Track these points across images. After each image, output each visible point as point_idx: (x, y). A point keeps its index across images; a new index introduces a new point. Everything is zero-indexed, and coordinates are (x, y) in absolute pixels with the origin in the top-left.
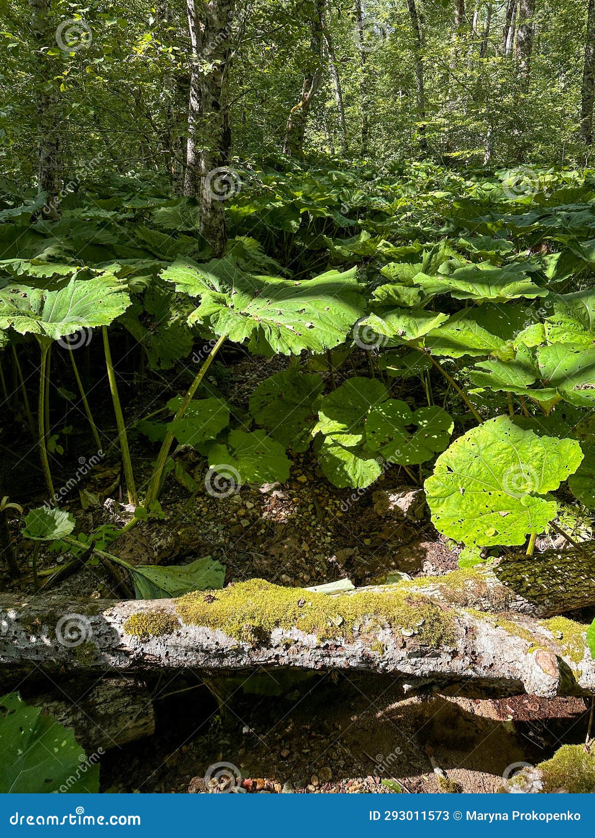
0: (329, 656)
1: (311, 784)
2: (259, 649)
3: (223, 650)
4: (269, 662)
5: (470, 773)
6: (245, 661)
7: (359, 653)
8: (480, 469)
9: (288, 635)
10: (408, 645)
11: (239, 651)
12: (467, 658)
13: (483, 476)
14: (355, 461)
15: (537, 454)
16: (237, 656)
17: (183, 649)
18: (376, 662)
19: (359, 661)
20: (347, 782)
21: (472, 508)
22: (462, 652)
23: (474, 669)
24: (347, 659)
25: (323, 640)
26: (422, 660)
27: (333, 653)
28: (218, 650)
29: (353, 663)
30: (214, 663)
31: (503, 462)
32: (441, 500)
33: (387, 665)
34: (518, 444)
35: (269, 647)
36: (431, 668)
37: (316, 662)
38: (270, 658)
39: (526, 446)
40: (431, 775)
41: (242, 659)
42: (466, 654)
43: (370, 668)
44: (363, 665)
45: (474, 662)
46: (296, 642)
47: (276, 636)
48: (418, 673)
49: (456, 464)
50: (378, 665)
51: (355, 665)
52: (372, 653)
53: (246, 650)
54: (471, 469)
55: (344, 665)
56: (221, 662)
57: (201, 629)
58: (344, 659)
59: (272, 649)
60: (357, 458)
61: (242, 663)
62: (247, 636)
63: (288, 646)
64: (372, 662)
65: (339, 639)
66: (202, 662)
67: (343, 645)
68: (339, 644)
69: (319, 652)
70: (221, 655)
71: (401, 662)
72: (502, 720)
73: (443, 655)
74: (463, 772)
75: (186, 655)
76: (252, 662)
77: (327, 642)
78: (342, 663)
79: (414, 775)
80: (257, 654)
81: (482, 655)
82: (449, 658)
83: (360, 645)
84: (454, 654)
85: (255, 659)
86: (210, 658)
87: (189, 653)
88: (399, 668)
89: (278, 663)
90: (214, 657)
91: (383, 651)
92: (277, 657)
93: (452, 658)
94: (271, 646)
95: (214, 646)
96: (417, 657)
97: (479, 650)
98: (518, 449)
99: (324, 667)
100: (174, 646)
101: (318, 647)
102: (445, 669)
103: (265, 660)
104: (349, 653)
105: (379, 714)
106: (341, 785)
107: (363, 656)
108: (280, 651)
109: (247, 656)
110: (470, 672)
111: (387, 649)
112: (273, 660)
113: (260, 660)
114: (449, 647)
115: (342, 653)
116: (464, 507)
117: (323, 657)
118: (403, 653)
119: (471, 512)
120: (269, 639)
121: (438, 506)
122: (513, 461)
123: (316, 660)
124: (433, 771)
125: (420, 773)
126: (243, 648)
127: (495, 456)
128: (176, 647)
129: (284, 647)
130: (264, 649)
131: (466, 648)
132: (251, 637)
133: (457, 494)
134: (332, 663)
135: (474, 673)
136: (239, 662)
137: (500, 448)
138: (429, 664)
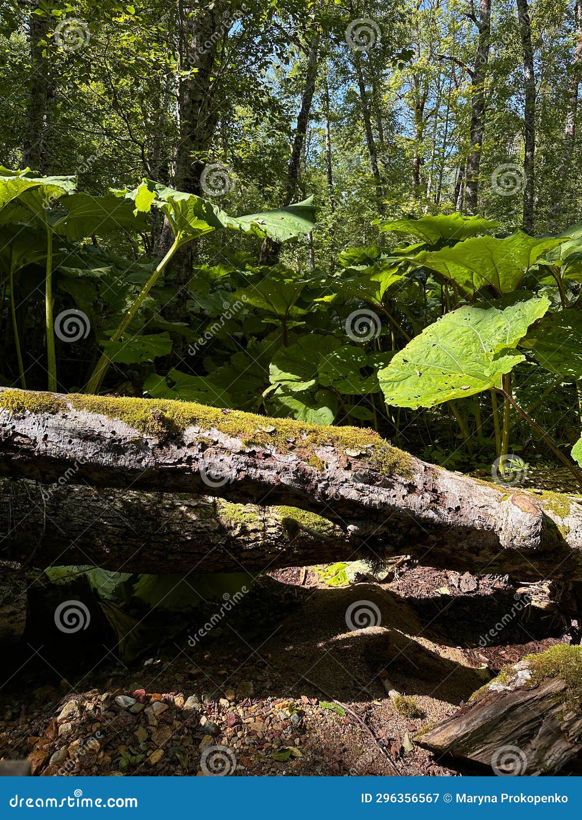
0: (255, 466)
1: (225, 698)
2: (168, 446)
3: (120, 440)
4: (179, 466)
5: (437, 702)
6: (148, 461)
7: (293, 467)
8: (439, 355)
9: (206, 435)
10: (353, 467)
11: (140, 445)
12: (427, 495)
13: (442, 361)
14: (305, 412)
15: (500, 327)
16: (137, 452)
17: (67, 433)
18: (314, 482)
19: (292, 478)
20: (272, 700)
21: (430, 386)
22: (420, 487)
23: (435, 510)
24: (278, 473)
25: (249, 444)
26: (371, 488)
27: (260, 462)
28: (114, 441)
29: (285, 480)
30: (107, 459)
31: (463, 343)
32: (396, 384)
33: (327, 486)
34: (479, 326)
35: (181, 444)
36: (382, 498)
37: (239, 471)
38: (180, 461)
39: (488, 324)
40: (385, 701)
41: (144, 458)
42: (426, 491)
43: (305, 491)
44: (297, 486)
45: (435, 501)
46: (216, 443)
47: (191, 433)
48: (366, 500)
49: (412, 357)
50: (316, 486)
51: (288, 483)
52: (309, 468)
53: (150, 446)
54: (428, 357)
55: (272, 480)
56: (116, 460)
57: (96, 416)
58: (274, 473)
59: (185, 448)
60: (308, 408)
61: (143, 464)
62: (153, 427)
63: (204, 447)
64: (308, 482)
65: (268, 447)
66: (90, 455)
67: (274, 454)
68: (269, 452)
69: (243, 459)
70: (116, 447)
71: (346, 485)
72: (473, 667)
73: (398, 487)
74: (426, 699)
75: (70, 442)
76: (157, 464)
77: (254, 448)
78: (272, 478)
79: (362, 700)
80: (165, 455)
81: (446, 495)
82: (405, 492)
83: (295, 457)
84: (411, 488)
85: (161, 460)
86: (101, 450)
87: (75, 441)
88: (342, 492)
89: (190, 469)
90: (108, 451)
91: (323, 469)
92: (190, 460)
93: (409, 492)
94: (184, 445)
95: (108, 435)
96: (365, 483)
97: (441, 489)
98: (478, 330)
99: (247, 477)
100: (56, 428)
101: (242, 453)
102: (399, 503)
103: (174, 464)
104: (280, 465)
105: (320, 645)
106: (264, 702)
107: (297, 470)
108: (194, 452)
109: (150, 454)
110: (431, 514)
111: (327, 467)
112: (184, 465)
113: (167, 462)
114: (403, 479)
115: (271, 464)
116: (421, 385)
117: (248, 466)
118: (348, 475)
119: (429, 389)
120: (180, 435)
121: (392, 390)
122: (475, 341)
123: (239, 467)
124: (387, 696)
125: (370, 699)
126: (147, 443)
127: (454, 340)
128: (58, 429)
129: (199, 447)
130: (174, 447)
131: (425, 484)
132: (158, 428)
133: (413, 377)
134: (258, 476)
135: (436, 516)
136: (140, 461)
137: (460, 332)
138: (379, 494)
